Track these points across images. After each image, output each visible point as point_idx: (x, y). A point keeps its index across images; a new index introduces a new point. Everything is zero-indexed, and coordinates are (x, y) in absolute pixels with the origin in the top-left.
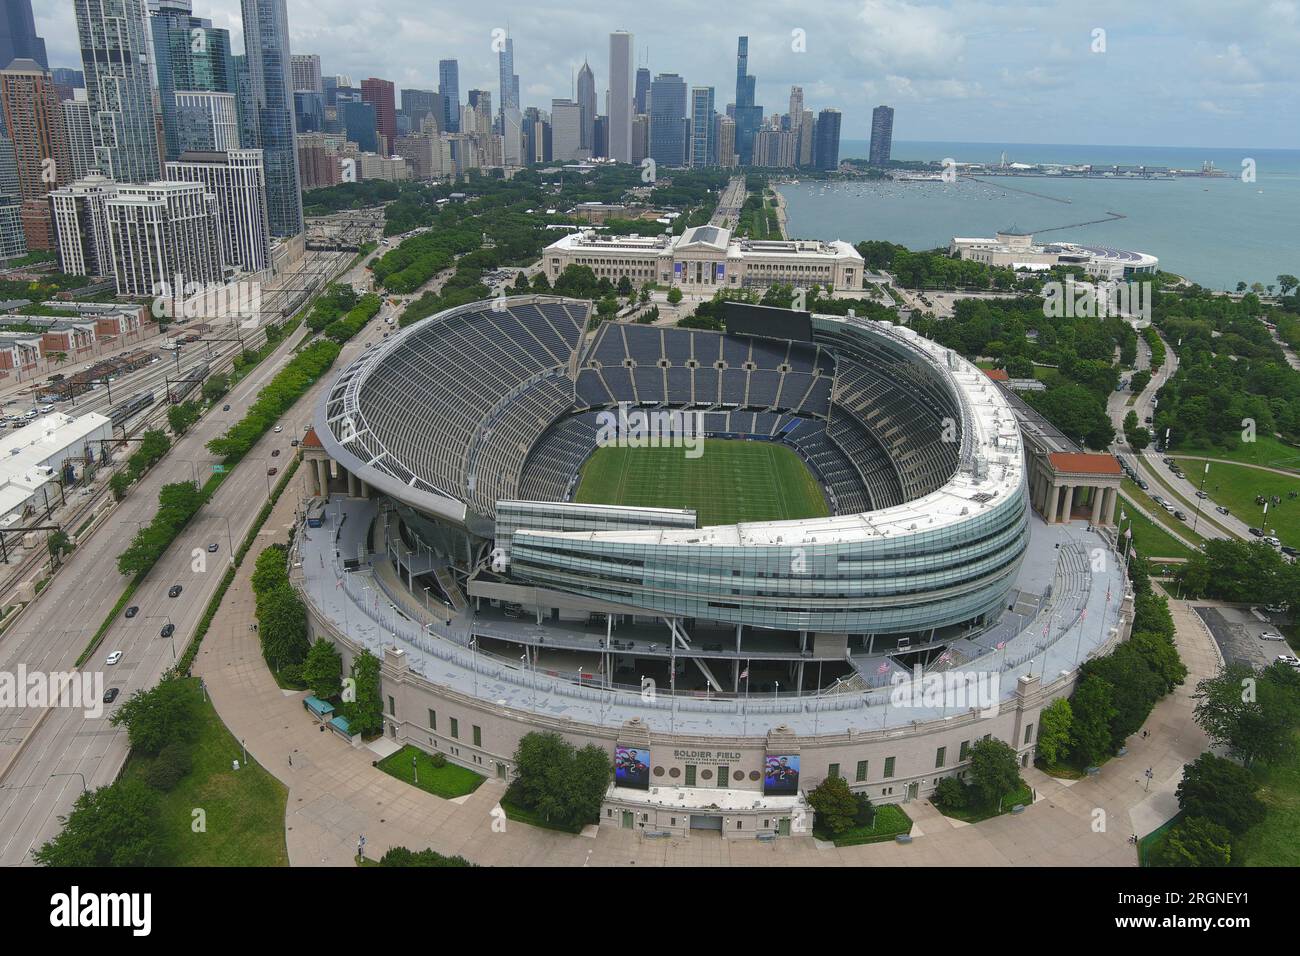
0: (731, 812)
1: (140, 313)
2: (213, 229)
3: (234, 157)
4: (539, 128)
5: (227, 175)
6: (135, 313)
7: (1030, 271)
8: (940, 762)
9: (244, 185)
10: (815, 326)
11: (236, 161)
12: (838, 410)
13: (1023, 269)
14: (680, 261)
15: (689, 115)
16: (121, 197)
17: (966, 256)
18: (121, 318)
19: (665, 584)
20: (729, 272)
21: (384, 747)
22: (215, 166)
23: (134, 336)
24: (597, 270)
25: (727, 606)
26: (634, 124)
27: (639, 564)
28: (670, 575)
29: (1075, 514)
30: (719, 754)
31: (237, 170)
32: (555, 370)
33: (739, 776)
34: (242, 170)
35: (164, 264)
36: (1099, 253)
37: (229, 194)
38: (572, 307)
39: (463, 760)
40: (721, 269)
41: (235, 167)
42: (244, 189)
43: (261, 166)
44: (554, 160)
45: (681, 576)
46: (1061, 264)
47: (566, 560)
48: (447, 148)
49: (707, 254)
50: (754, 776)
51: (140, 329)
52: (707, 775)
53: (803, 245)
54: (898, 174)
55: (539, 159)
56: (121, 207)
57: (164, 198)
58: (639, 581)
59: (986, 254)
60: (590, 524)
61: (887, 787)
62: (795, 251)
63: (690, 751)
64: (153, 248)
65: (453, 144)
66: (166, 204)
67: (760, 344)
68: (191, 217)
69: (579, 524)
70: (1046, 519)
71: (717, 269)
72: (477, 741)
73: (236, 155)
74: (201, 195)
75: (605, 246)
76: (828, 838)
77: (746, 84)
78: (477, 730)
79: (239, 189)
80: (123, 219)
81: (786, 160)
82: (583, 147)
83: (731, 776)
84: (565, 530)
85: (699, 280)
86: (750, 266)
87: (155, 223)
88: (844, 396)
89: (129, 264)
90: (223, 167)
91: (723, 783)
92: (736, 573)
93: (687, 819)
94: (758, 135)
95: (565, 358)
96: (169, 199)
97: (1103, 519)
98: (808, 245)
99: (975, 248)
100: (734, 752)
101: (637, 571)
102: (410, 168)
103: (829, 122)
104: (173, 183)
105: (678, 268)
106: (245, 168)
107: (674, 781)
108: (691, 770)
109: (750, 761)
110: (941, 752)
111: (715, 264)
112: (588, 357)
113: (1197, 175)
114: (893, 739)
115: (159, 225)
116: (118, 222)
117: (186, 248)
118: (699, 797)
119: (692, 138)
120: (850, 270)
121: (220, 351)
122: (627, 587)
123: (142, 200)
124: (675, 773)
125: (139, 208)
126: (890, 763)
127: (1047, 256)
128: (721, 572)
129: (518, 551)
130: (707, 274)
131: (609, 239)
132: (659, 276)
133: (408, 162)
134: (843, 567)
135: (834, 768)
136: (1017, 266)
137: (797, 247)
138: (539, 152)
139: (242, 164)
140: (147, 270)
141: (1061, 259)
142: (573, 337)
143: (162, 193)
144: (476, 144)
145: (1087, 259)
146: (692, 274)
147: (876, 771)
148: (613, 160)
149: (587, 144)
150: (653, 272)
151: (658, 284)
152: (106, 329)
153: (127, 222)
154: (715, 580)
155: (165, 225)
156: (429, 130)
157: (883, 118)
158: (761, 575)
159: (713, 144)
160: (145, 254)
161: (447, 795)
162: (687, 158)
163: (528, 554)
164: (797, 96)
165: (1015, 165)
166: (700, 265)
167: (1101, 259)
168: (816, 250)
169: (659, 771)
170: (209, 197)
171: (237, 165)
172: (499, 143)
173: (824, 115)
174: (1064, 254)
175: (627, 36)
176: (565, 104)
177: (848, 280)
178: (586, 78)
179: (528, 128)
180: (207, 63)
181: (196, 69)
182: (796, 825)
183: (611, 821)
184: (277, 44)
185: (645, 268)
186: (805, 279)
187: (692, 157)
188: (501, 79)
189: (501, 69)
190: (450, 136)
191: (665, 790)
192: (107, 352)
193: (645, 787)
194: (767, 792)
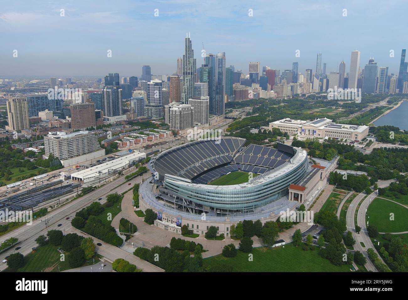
0: (170, 227)
1: (170, 133)
2: (192, 115)
3: (202, 99)
4: (325, 81)
5: (200, 102)
6: (169, 133)
8: (207, 229)
10: (294, 150)
14: (304, 129)
16: (174, 108)
18: (165, 134)
19: (181, 191)
20: (317, 132)
21: (138, 209)
22: (198, 100)
23: (168, 138)
27: (179, 188)
28: (183, 190)
30: (171, 217)
32: (229, 154)
35: (179, 122)
38: (241, 140)
40: (315, 132)
41: (202, 101)
42: (203, 106)
43: (208, 100)
47: (170, 185)
48: (290, 88)
49: (311, 127)
51: (169, 136)
52: (170, 221)
53: (344, 126)
55: (324, 90)
57: (181, 108)
58: (178, 191)
60: (177, 180)
61: (197, 231)
62: (341, 128)
63: (168, 216)
64: (177, 119)
65: (292, 87)
67: (285, 153)
68: (187, 112)
69: (175, 180)
71: (314, 132)
74: (190, 108)
76: (183, 235)
77: (404, 65)
80: (176, 113)
84: (173, 180)
85: (309, 135)
86: (326, 131)
90: (200, 100)
91: (172, 223)
92: (192, 192)
93: (164, 226)
94: (405, 82)
95: (233, 151)
96: (182, 109)
97: (301, 201)
98: (346, 126)
100: (173, 217)
102: (276, 94)
104: (185, 105)
105: (303, 130)
106: (204, 101)
107: (166, 221)
108: (168, 219)
110: (208, 227)
111: (313, 130)
114: (198, 222)
117: (185, 119)
118: (167, 223)
119: (378, 84)
124: (166, 219)
126: (198, 226)
130: (311, 133)
132: (298, 132)
134: (207, 193)
135: (188, 224)
138: (324, 88)
144: (301, 87)
146: (306, 133)
147: (195, 227)
149: (341, 85)
151: (298, 134)
152: (161, 136)
153: (173, 113)
154: (188, 192)
155: (180, 114)
156: (284, 83)
158: (198, 193)
161: (139, 216)
162: (376, 90)
163: (167, 183)
166: (309, 130)
168: (347, 128)
169: (164, 219)
170: (192, 108)
175: (358, 52)
176: (334, 73)
177: (356, 138)
178: (343, 65)
179: (321, 80)
180: (207, 75)
181: (204, 76)
182: (178, 231)
183: (155, 224)
184: (222, 70)
185: (296, 130)
186: (340, 136)
187: (378, 90)
188: (317, 65)
189: (317, 63)
190: (292, 84)
191: (164, 222)
192: (161, 141)
193: (161, 221)
194: (177, 226)
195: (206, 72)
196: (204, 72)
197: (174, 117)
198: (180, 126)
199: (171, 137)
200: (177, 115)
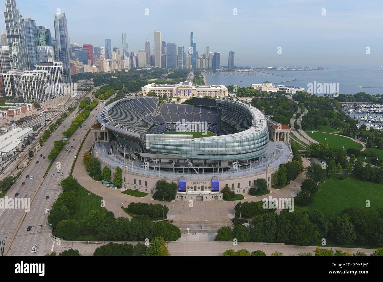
0: (205, 195)
2: (50, 83)
3: (55, 64)
4: (134, 58)
5: (53, 69)
7: (272, 92)
8: (250, 185)
9: (57, 71)
10: (216, 102)
11: (55, 65)
12: (224, 122)
13: (270, 92)
14: (179, 90)
15: (177, 54)
16: (25, 74)
17: (255, 88)
18: (27, 106)
19: (187, 150)
20: (192, 93)
21: (123, 189)
22: (49, 66)
23: (31, 111)
24: (157, 93)
25: (201, 155)
26: (162, 57)
27: (181, 146)
28: (188, 148)
29: (280, 139)
30: (201, 183)
31: (56, 67)
32: (151, 114)
33: (206, 188)
34: (57, 67)
36: (289, 87)
37: (53, 74)
38: (154, 99)
39: (143, 190)
40: (191, 92)
41: (55, 67)
42: (57, 73)
43: (62, 66)
44: (139, 67)
45: (191, 148)
46: (280, 90)
47: (163, 147)
48: (108, 64)
49: (187, 88)
50: (209, 188)
51: (32, 109)
52: (199, 188)
53: (212, 86)
54: (236, 70)
55: (135, 67)
56: (25, 77)
57: (37, 74)
58: (181, 150)
59: (260, 88)
60: (168, 139)
61: (238, 190)
62: (210, 87)
63: (195, 182)
64: (34, 88)
65: (110, 62)
66: (38, 76)
67: (202, 107)
68: (44, 79)
69: (166, 138)
70: (273, 141)
71: (189, 92)
72: (146, 185)
73: (55, 63)
74: (47, 73)
75: (159, 87)
76: (226, 200)
77: (193, 45)
78: (146, 182)
79: (56, 73)
80: (26, 80)
81: (205, 66)
82: (147, 63)
83: (204, 188)
85: (185, 95)
86: (198, 91)
87: (35, 81)
88: (225, 119)
89: (27, 92)
90: (52, 66)
91: (202, 190)
92: (203, 147)
93: (195, 197)
94: (197, 59)
95: (153, 111)
96: (39, 74)
97: (286, 141)
98: (213, 85)
99: (257, 87)
100: (205, 182)
101: (180, 148)
102: (98, 69)
103: (216, 56)
104: (39, 70)
105: (179, 92)
106: (58, 67)
107: (192, 190)
108: (195, 187)
109: (208, 184)
110: (250, 182)
111: (189, 91)
112: (158, 112)
113: (317, 69)
114: (239, 178)
115: (36, 81)
116: (24, 81)
117: (43, 88)
118: (199, 192)
119: (179, 61)
120: (225, 92)
121: (56, 115)
122: (178, 152)
123: (31, 75)
124: (192, 188)
125: (31, 77)
126: (239, 184)
127: (276, 88)
128: (199, 147)
129: (152, 145)
130: (187, 93)
131: (160, 85)
132: (174, 95)
133: (97, 67)
134: (227, 144)
135: (227, 185)
136: (268, 91)
137: (210, 86)
138: (135, 65)
139: (57, 66)
140: (32, 94)
141: (279, 89)
142: (155, 106)
143: (37, 73)
144: (117, 63)
145: (286, 89)
146: (183, 94)
147: (236, 186)
148: (156, 67)
149: (149, 63)
150: (172, 93)
151: (174, 96)
152: (24, 109)
153: (27, 81)
154: (198, 149)
155: (38, 81)
156: (103, 58)
157: (232, 54)
159: (185, 62)
160: (32, 89)
161: (140, 197)
162: (177, 66)
163: (154, 146)
164: (208, 48)
165: (269, 67)
166: (185, 91)
167: (290, 89)
168: (215, 87)
169: (188, 188)
170: (49, 74)
171: (55, 66)
172: (123, 62)
173: (215, 54)
174: (280, 88)
175: (159, 32)
176: (142, 51)
177: (224, 94)
178: (148, 44)
179: (131, 58)
180: (44, 39)
181: (41, 40)
182: (219, 197)
183: (178, 199)
184: (64, 33)
185: (170, 92)
186: (213, 94)
187: (179, 66)
188: (123, 44)
189: (123, 42)
190: (109, 60)
191: (190, 192)
192: (24, 115)
193: (185, 191)
194: (212, 191)
195: (43, 36)
196: (41, 36)
197: (29, 85)
198: (39, 97)
199: (34, 111)
200: (34, 83)
